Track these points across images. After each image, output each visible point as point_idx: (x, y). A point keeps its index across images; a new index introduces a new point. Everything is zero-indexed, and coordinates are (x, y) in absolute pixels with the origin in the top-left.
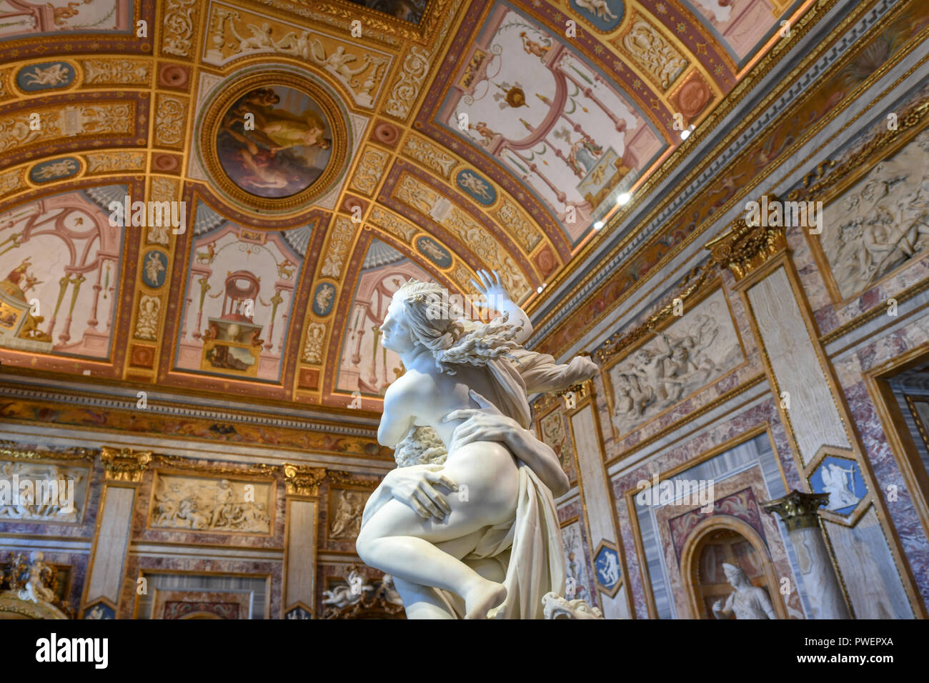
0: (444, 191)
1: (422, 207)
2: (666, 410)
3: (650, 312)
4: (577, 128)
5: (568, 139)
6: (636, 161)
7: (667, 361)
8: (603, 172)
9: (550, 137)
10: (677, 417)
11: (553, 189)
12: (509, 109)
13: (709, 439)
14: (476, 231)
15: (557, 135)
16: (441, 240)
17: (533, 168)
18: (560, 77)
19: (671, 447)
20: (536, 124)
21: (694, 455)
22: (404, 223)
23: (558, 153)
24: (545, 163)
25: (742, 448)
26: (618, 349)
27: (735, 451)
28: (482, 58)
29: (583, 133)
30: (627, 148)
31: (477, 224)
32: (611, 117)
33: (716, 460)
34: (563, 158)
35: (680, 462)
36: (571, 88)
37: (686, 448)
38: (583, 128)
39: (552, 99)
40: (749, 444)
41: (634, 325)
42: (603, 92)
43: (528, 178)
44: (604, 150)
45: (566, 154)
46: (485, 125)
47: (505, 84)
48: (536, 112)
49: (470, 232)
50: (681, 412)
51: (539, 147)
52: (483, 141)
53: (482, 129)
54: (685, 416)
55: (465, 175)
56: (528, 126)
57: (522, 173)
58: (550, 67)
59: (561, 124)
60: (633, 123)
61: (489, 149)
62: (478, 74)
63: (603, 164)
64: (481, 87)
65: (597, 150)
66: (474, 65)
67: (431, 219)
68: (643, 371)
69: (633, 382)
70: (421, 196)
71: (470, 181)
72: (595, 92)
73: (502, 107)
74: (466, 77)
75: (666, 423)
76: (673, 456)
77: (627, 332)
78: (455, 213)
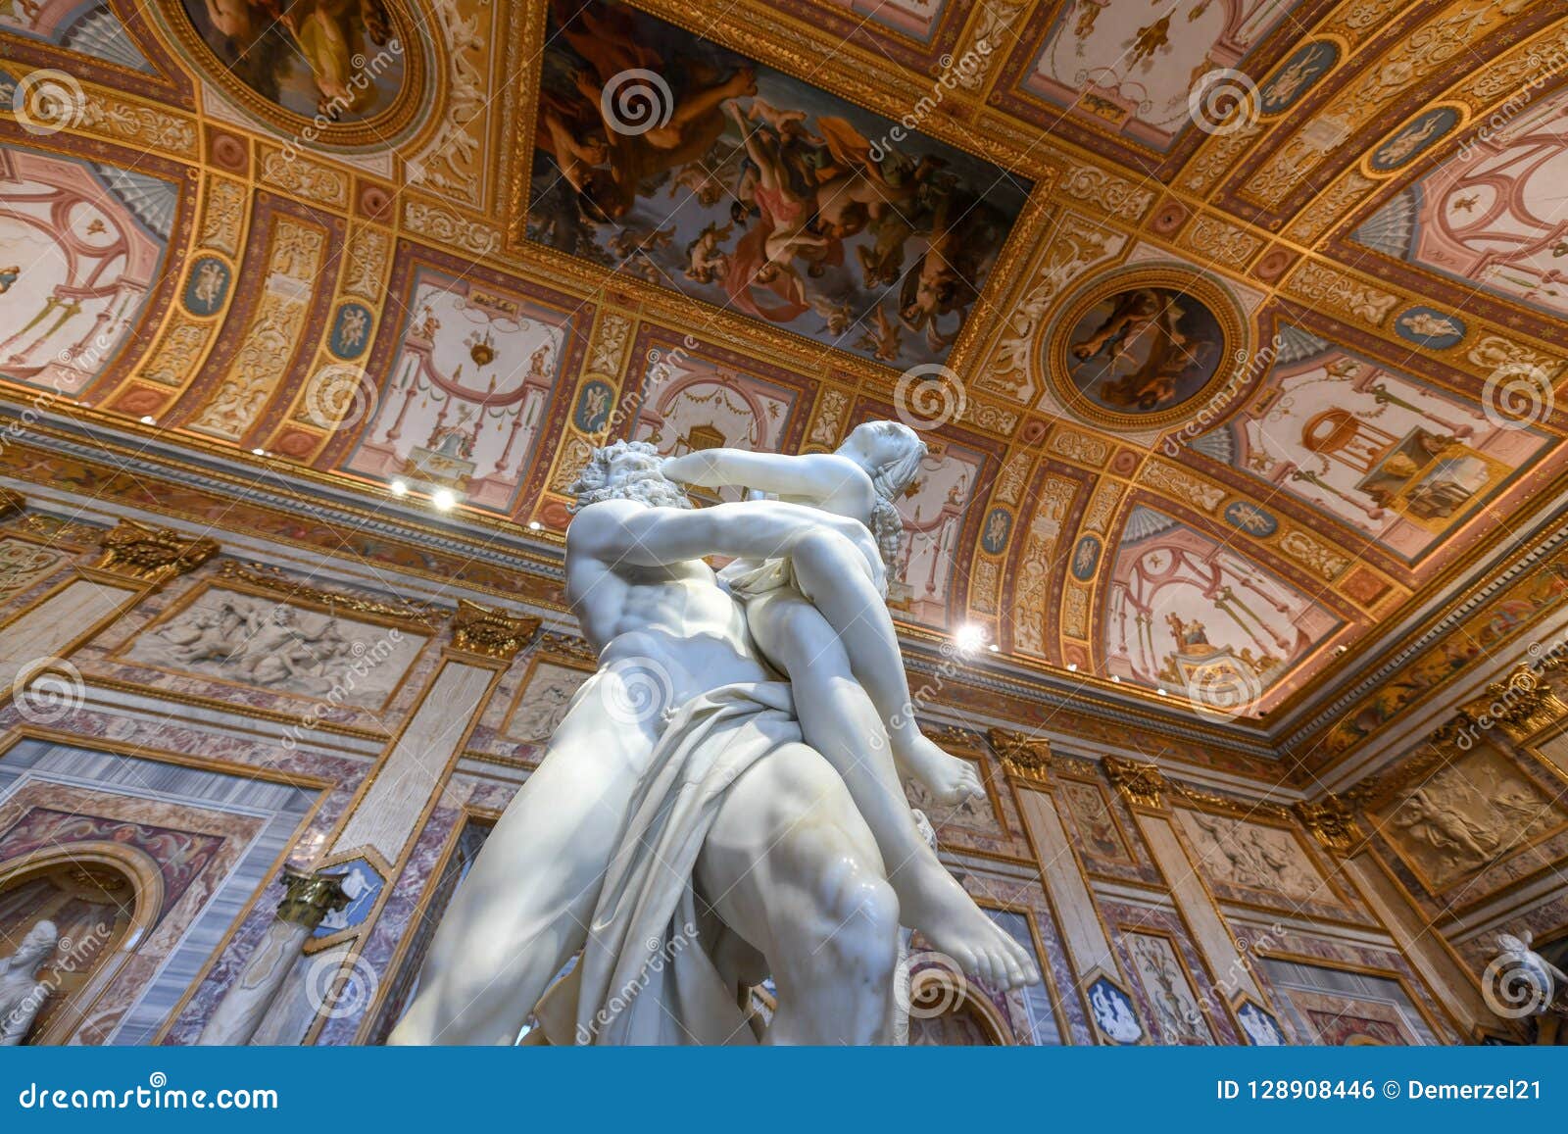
0: (323, 288)
1: (278, 259)
2: (235, 683)
3: (340, 589)
4: (479, 426)
5: (462, 420)
6: (478, 493)
7: (298, 642)
8: (448, 467)
9: (456, 401)
10: (239, 699)
11: (398, 423)
12: (468, 351)
13: (248, 751)
14: (283, 342)
15: (462, 408)
16: (236, 294)
17: (411, 393)
18: (520, 394)
19: (185, 724)
20: (464, 382)
21: (205, 754)
22: (235, 233)
23: (442, 415)
24: (424, 405)
25: (272, 788)
26: (259, 582)
27: (259, 785)
28: (511, 311)
29: (476, 433)
30: (484, 480)
31: (294, 341)
32: (505, 453)
33: (221, 779)
34: (439, 422)
35: (173, 748)
36: (515, 407)
37: (204, 740)
38: (481, 431)
39: (496, 392)
40: (284, 790)
41: (307, 581)
42: (524, 438)
43: (395, 392)
44: (470, 459)
45: (445, 423)
46: (438, 327)
47: (492, 341)
48: (476, 379)
49: (274, 333)
50: (250, 700)
51: (439, 393)
52: (416, 328)
53: (431, 325)
54: (250, 706)
55: (361, 314)
56: (457, 375)
57: (398, 381)
58: (527, 382)
59: (477, 408)
60: (510, 475)
61: (409, 336)
62: (492, 309)
63: (456, 464)
64: (479, 315)
65: (467, 453)
66: (501, 304)
67: (266, 275)
68: (260, 625)
69: (231, 621)
70: (297, 257)
71: (357, 322)
72: (520, 431)
73: (467, 342)
74: (485, 297)
75: (217, 694)
76: (172, 734)
77: (292, 579)
78: (294, 309)
